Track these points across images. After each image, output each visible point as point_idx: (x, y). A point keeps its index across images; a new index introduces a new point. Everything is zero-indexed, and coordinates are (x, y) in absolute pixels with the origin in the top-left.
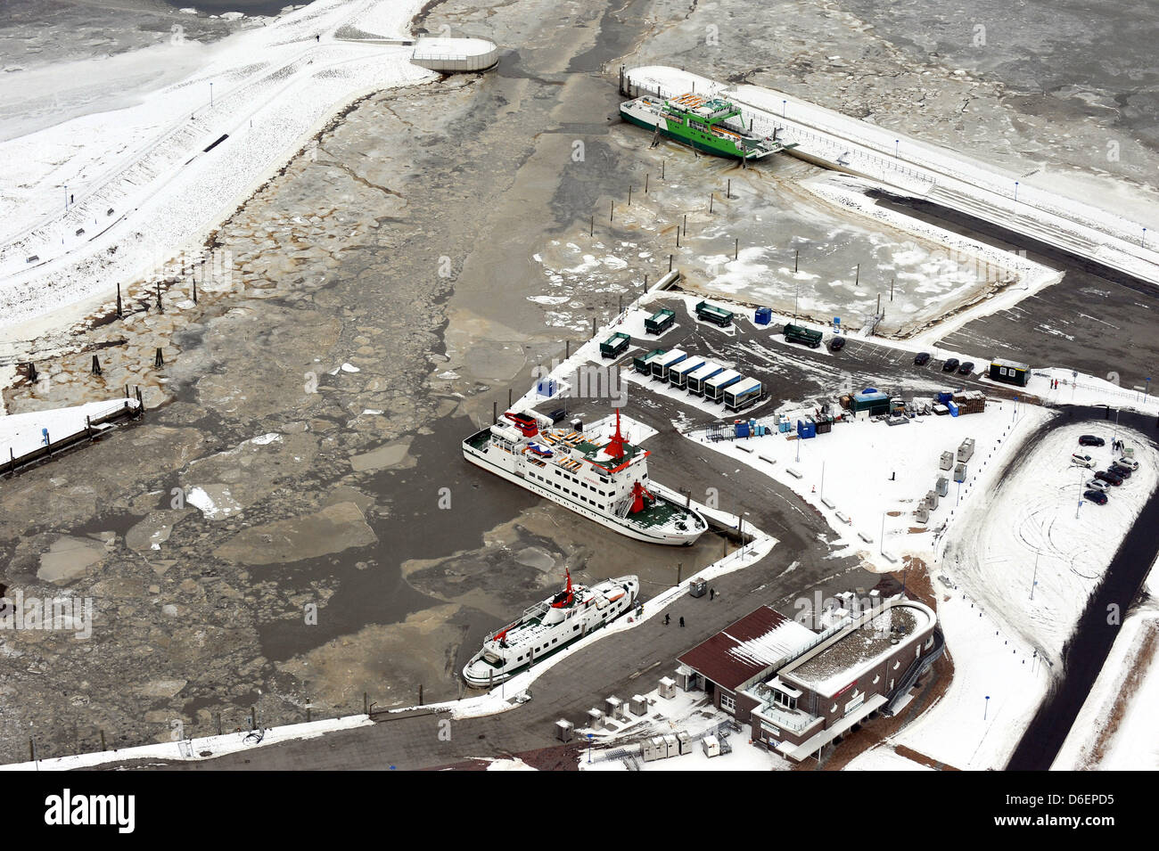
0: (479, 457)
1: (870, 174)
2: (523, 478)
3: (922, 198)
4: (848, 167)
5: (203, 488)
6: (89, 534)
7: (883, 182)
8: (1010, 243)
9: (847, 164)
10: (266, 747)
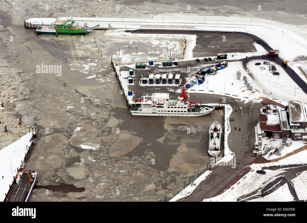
0: (138, 113)
1: (121, 27)
2: (156, 113)
3: (140, 29)
4: (113, 27)
5: (82, 144)
6: (72, 165)
7: (126, 28)
8: (174, 32)
9: (112, 27)
10: (199, 186)
